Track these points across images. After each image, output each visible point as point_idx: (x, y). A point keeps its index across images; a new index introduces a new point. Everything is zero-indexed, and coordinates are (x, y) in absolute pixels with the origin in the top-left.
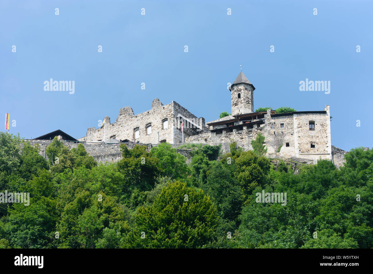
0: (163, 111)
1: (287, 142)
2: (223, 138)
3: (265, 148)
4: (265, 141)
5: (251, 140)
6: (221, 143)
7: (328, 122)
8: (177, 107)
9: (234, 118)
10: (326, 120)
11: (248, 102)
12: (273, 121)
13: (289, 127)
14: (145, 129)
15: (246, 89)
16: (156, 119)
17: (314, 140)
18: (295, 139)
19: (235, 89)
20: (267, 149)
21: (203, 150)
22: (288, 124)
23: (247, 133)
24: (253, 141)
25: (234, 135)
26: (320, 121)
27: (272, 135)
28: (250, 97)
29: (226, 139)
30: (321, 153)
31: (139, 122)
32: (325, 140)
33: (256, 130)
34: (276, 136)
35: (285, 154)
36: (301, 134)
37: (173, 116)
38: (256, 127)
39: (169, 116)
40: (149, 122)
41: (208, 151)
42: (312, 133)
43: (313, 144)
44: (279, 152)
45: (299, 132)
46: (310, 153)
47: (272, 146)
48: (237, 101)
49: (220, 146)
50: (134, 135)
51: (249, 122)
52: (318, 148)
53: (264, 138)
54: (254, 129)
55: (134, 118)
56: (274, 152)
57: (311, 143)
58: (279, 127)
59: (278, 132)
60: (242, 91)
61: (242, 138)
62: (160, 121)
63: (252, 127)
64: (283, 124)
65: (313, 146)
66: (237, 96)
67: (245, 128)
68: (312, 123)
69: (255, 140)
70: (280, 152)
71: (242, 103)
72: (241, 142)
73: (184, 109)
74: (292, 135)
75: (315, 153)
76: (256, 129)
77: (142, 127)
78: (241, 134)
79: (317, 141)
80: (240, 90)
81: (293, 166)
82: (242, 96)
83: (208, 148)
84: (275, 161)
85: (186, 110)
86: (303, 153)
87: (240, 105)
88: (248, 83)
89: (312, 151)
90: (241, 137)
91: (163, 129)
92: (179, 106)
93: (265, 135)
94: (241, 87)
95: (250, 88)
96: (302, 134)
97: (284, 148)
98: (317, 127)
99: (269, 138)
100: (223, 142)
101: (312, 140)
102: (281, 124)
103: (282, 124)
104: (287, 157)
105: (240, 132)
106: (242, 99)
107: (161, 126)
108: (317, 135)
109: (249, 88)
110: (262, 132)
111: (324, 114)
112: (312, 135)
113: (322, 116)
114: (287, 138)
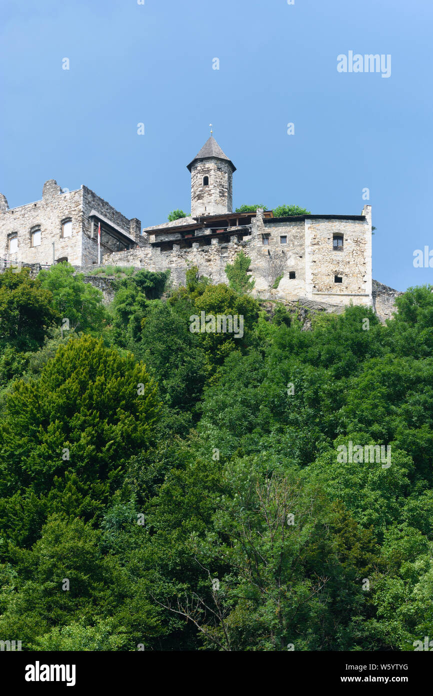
0: (63, 203)
1: (291, 270)
2: (174, 259)
3: (251, 280)
4: (250, 267)
5: (225, 264)
6: (170, 268)
7: (368, 236)
8: (89, 197)
9: (195, 222)
10: (364, 233)
11: (222, 194)
12: (267, 230)
13: (296, 243)
14: (28, 236)
15: (219, 169)
16: (49, 218)
17: (340, 268)
18: (306, 267)
19: (199, 168)
20: (253, 283)
21: (137, 278)
22: (295, 237)
23: (218, 251)
24: (228, 267)
25: (195, 253)
26: (354, 234)
27: (264, 256)
28: (226, 185)
29: (180, 260)
30: (353, 293)
31: (18, 222)
32: (362, 269)
33: (235, 246)
34: (271, 258)
35: (287, 292)
36: (317, 257)
37: (82, 213)
38: (236, 240)
39: (73, 213)
40: (36, 222)
41: (145, 282)
42: (339, 255)
43: (339, 276)
44: (276, 288)
45: (314, 252)
46: (334, 292)
47: (265, 276)
48: (201, 191)
49: (168, 272)
50: (7, 246)
51: (222, 231)
52: (349, 284)
53: (249, 262)
54: (231, 244)
55: (8, 215)
56: (267, 288)
57: (336, 273)
58: (277, 242)
59: (275, 252)
60: (212, 172)
61: (210, 261)
62: (58, 222)
63: (228, 241)
64: (285, 237)
65: (339, 280)
66: (202, 182)
67: (214, 242)
68: (338, 237)
69: (232, 263)
70: (279, 289)
71: (210, 195)
72: (207, 266)
73: (102, 201)
74: (301, 257)
75: (342, 293)
76: (236, 244)
77: (24, 232)
78: (207, 251)
79: (347, 270)
80: (208, 171)
81: (301, 315)
82: (211, 181)
83: (146, 277)
84: (269, 305)
85: (107, 204)
86: (320, 293)
87: (206, 198)
88: (222, 157)
89: (337, 288)
90: (207, 257)
91: (62, 237)
92: (93, 195)
93: (252, 255)
94: (211, 165)
95: (226, 168)
96: (320, 257)
97: (285, 281)
98: (348, 245)
99: (258, 262)
100: (174, 265)
101: (337, 269)
102: (282, 237)
103: (284, 238)
104: (290, 298)
105: (206, 248)
106: (211, 187)
107: (58, 231)
108: (348, 260)
109: (225, 167)
110: (247, 250)
111: (361, 222)
112: (338, 258)
113: (357, 225)
114: (292, 263)
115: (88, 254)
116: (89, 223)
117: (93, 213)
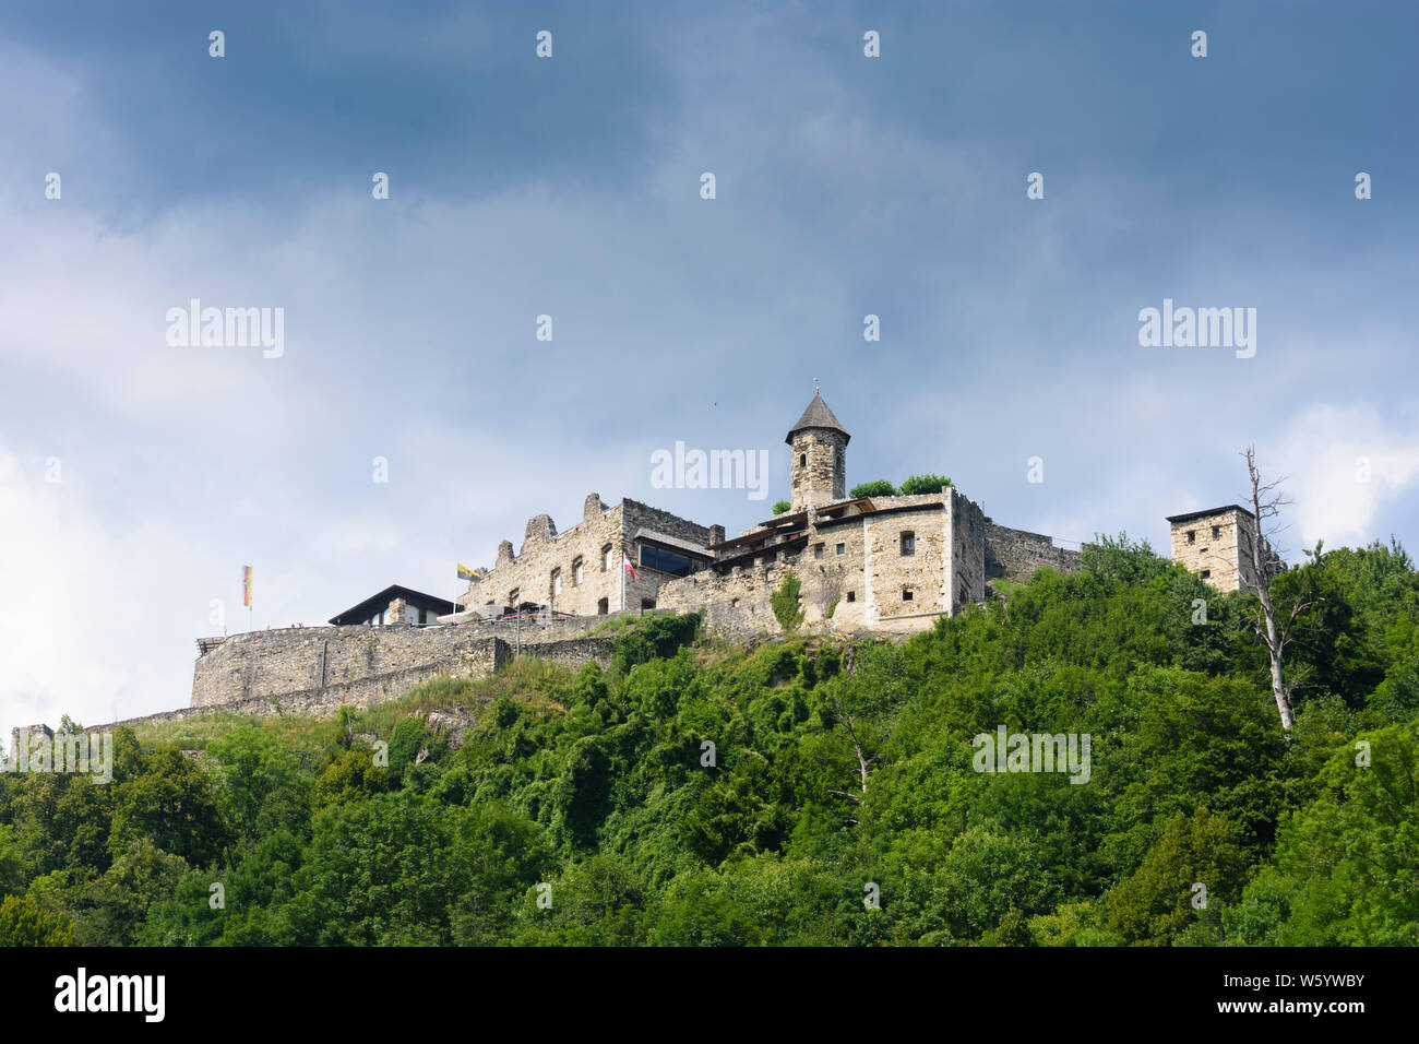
0: (604, 524)
1: (850, 590)
2: (710, 592)
3: (800, 611)
4: (800, 592)
5: (770, 592)
6: (705, 605)
7: (948, 531)
8: (635, 512)
9: (764, 528)
10: (941, 526)
11: (825, 475)
12: (821, 538)
13: (856, 552)
14: (570, 572)
15: (820, 442)
16: (591, 546)
17: (910, 580)
18: (865, 582)
19: (795, 444)
20: (804, 613)
21: (645, 630)
22: (855, 543)
23: (762, 574)
24: (774, 595)
25: (734, 581)
26: (928, 529)
27: (816, 574)
28: (831, 462)
29: (717, 593)
30: (927, 612)
31: (561, 553)
32: (938, 576)
33: (783, 565)
34: (825, 576)
35: (844, 621)
36: (880, 568)
37: (622, 537)
38: (783, 558)
39: (614, 536)
40: (578, 553)
41: (658, 633)
42: (909, 562)
43: (909, 591)
44: (830, 617)
45: (875, 562)
46: (901, 614)
47: (818, 603)
48: (798, 475)
49: (703, 611)
50: (552, 587)
51: (796, 537)
52: (921, 600)
53: (799, 585)
54: (777, 563)
55: (552, 545)
56: (819, 618)
57: (905, 587)
58: (832, 554)
59: (830, 567)
60: (810, 448)
61: (752, 589)
62: (598, 551)
63: (775, 558)
64: (843, 545)
65: (908, 596)
66: (798, 462)
67: (758, 562)
68: (907, 537)
69: (779, 590)
70: (834, 618)
71: (808, 479)
72: (749, 597)
73: (659, 513)
74: (862, 570)
75: (913, 614)
76: (784, 562)
77: (566, 567)
78: (749, 577)
79: (919, 581)
80: (805, 447)
81: (848, 655)
82: (809, 460)
83: (660, 625)
84: (818, 643)
85: (667, 514)
86: (884, 617)
87: (804, 484)
88: (824, 425)
89: (907, 608)
90: (749, 584)
91: (603, 570)
92: (642, 507)
93: (802, 575)
94: (808, 438)
95: (831, 438)
96: (884, 567)
97: (843, 606)
98: (920, 545)
99: (810, 584)
100: (709, 600)
101: (906, 582)
102: (839, 546)
103: (840, 546)
104: (848, 629)
105: (747, 572)
106: (809, 468)
107: (599, 562)
108: (920, 567)
109: (827, 437)
110: (796, 569)
111: (937, 511)
112: (907, 566)
113: (932, 516)
114: (850, 581)
115: (633, 590)
116: (634, 547)
117: (640, 532)
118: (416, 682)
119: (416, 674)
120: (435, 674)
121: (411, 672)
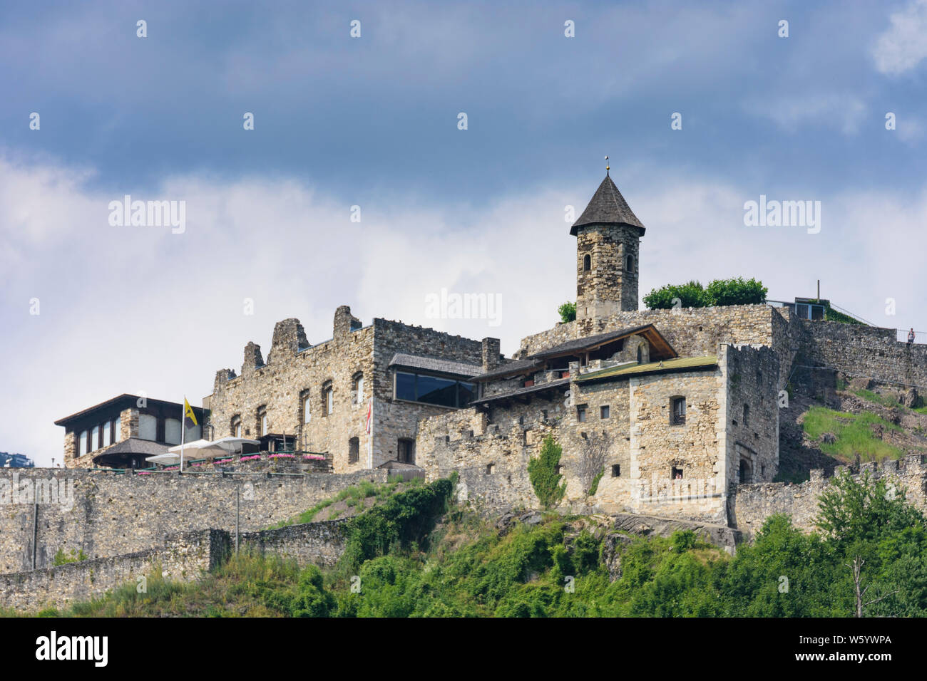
0: (355, 347)
1: (614, 462)
2: (463, 453)
3: (560, 484)
4: (561, 461)
5: (528, 459)
6: (457, 469)
7: (722, 397)
8: (389, 334)
10: (715, 391)
11: (612, 281)
12: (582, 398)
13: (621, 417)
14: (320, 397)
15: (607, 240)
16: (341, 370)
17: (680, 455)
18: (631, 455)
20: (564, 487)
22: (620, 407)
23: (519, 436)
24: (532, 462)
25: (489, 443)
26: (700, 394)
27: (578, 441)
28: (620, 264)
29: (470, 456)
31: (310, 373)
32: (711, 451)
33: (542, 427)
34: (588, 444)
35: (607, 499)
36: (647, 440)
37: (373, 365)
38: (542, 418)
39: (365, 364)
40: (327, 376)
41: (401, 510)
42: (680, 433)
43: (679, 467)
44: (593, 494)
45: (641, 433)
47: (580, 475)
48: (581, 281)
49: (455, 478)
50: (301, 411)
53: (559, 452)
54: (535, 423)
55: (299, 360)
56: (581, 494)
57: (674, 463)
58: (596, 417)
59: (594, 433)
60: (596, 248)
61: (509, 453)
62: (349, 378)
64: (607, 408)
66: (582, 264)
67: (515, 422)
68: (678, 403)
69: (538, 456)
70: (597, 495)
71: (593, 286)
72: (505, 463)
74: (628, 440)
76: (543, 423)
77: (315, 390)
78: (506, 438)
79: (690, 457)
80: (590, 246)
81: (608, 546)
82: (594, 262)
84: (578, 526)
88: (611, 220)
90: (505, 448)
91: (355, 401)
93: (563, 441)
94: (594, 235)
95: (620, 235)
96: (651, 438)
97: (606, 481)
98: (692, 413)
99: (572, 453)
100: (462, 464)
101: (675, 456)
102: (603, 408)
103: (605, 409)
104: (611, 511)
105: (504, 432)
107: (350, 392)
108: (691, 439)
109: (617, 234)
110: (556, 433)
111: (711, 373)
112: (677, 438)
113: (705, 379)
114: (615, 452)
116: (388, 377)
117: (396, 358)
118: (127, 571)
119: (126, 562)
120: (148, 564)
121: (121, 560)
